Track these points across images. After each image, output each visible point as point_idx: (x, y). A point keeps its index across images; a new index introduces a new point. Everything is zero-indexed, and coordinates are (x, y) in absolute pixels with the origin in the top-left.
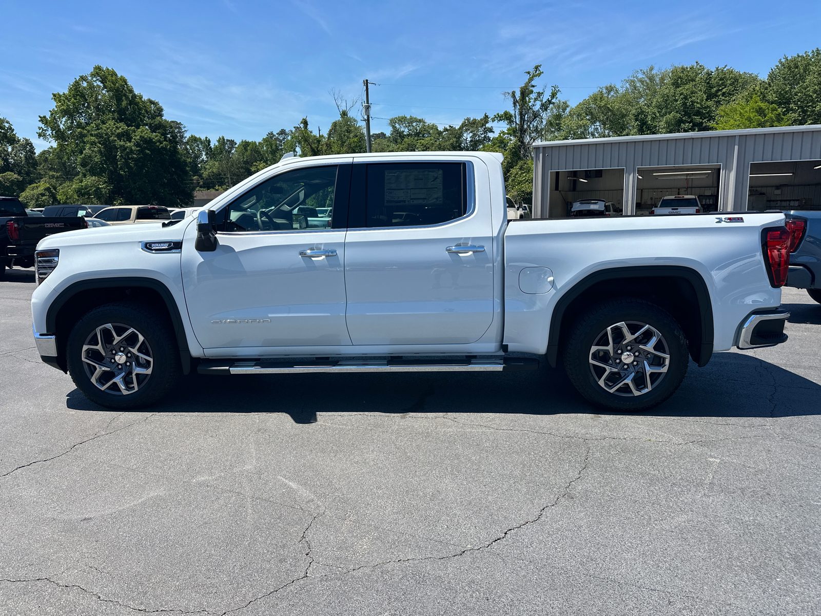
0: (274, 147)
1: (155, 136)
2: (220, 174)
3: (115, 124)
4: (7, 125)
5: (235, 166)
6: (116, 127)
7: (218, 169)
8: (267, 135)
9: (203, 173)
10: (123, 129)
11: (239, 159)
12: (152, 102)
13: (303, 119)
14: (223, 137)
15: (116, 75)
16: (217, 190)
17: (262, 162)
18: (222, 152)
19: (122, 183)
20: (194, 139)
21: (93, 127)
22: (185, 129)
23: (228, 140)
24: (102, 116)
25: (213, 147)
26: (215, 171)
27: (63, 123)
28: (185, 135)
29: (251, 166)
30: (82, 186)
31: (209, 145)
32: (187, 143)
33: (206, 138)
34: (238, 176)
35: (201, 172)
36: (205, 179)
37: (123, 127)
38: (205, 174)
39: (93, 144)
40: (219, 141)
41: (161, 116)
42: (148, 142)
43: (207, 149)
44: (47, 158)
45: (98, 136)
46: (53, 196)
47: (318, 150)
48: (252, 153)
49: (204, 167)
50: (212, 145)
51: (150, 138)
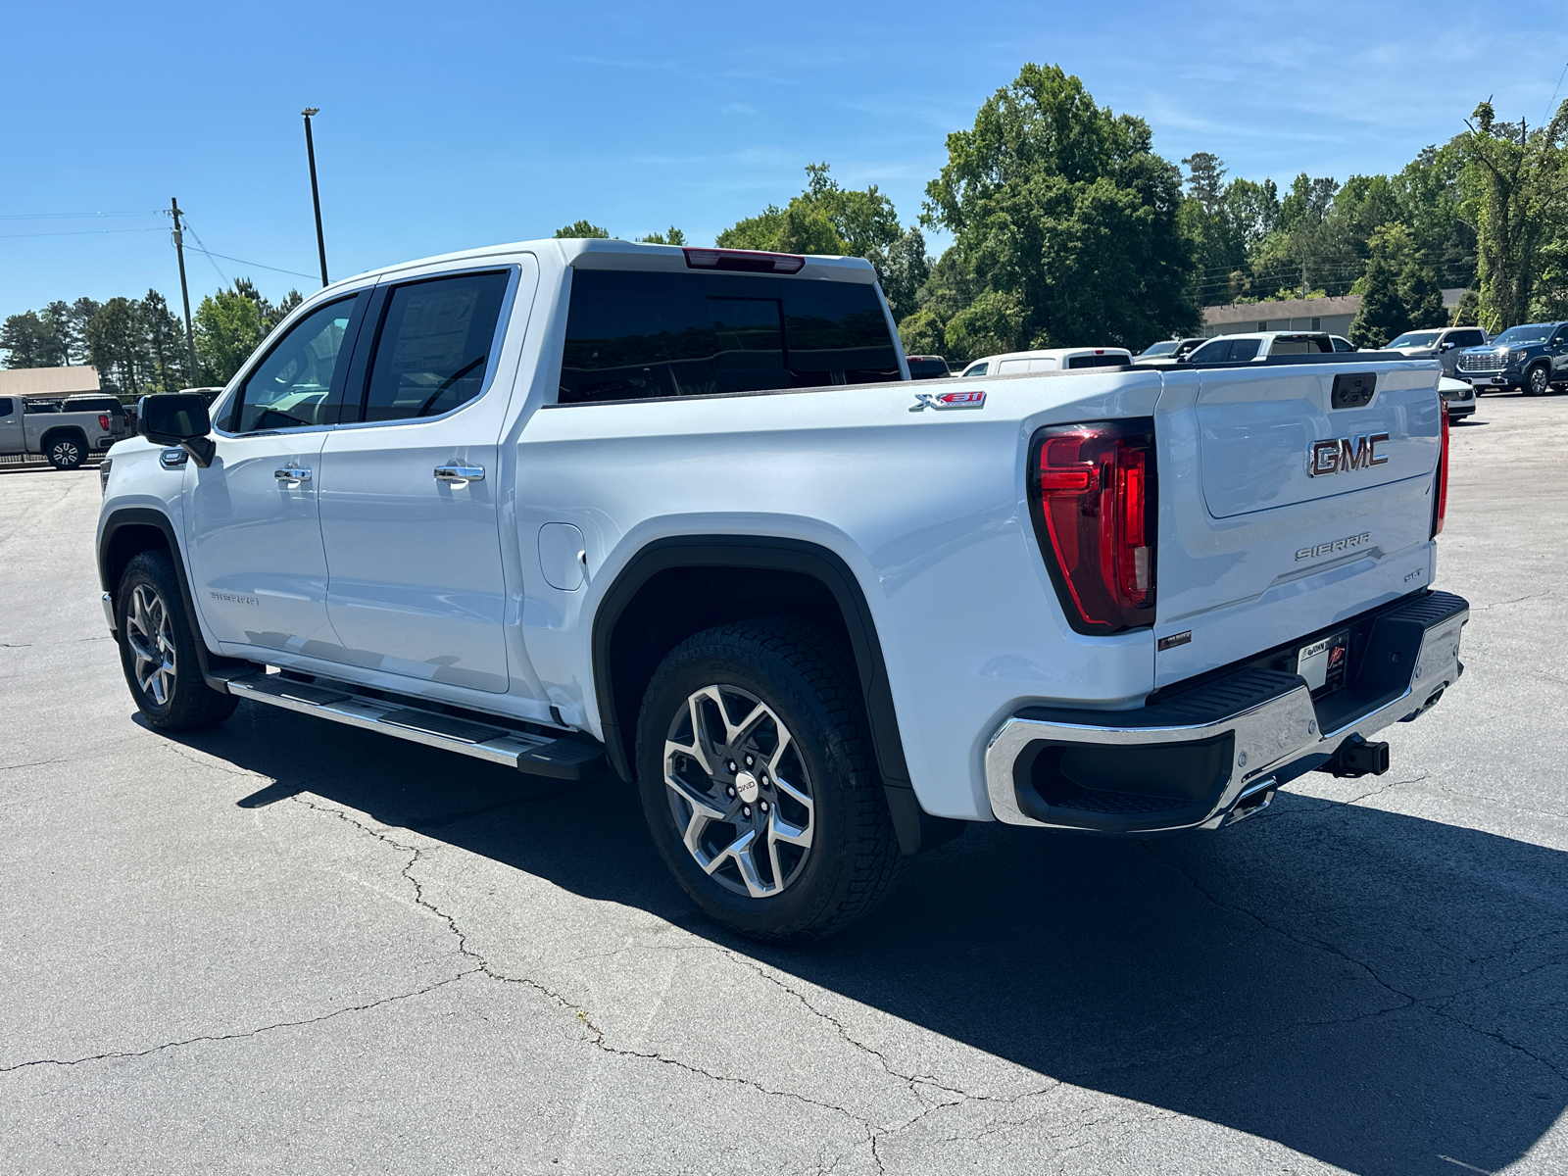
0: (1431, 182)
1: (1124, 197)
2: (1292, 262)
3: (1044, 181)
4: (886, 207)
5: (1329, 240)
6: (1047, 186)
7: (1289, 250)
8: (1420, 156)
9: (1252, 264)
10: (1058, 189)
11: (1339, 220)
12: (1128, 121)
13: (1481, 105)
14: (1304, 175)
15: (1062, 78)
16: (1282, 299)
17: (1396, 223)
18: (1301, 209)
19: (1050, 302)
20: (1242, 188)
21: (1006, 193)
22: (1222, 168)
23: (1317, 182)
24: (1026, 167)
25: (1281, 201)
26: (1280, 255)
27: (961, 191)
28: (1220, 182)
29: (1370, 234)
30: (976, 313)
31: (1273, 196)
32: (1224, 198)
33: (1268, 181)
34: (1333, 261)
35: (1249, 260)
36: (1256, 276)
37: (1060, 183)
38: (1257, 264)
39: (1003, 226)
40: (1295, 186)
41: (1145, 148)
42: (1108, 209)
43: (1267, 208)
44: (954, 261)
45: (1014, 210)
46: (940, 336)
47: (1515, 179)
48: (1374, 204)
49: (1258, 249)
50: (1280, 198)
51: (1112, 200)
